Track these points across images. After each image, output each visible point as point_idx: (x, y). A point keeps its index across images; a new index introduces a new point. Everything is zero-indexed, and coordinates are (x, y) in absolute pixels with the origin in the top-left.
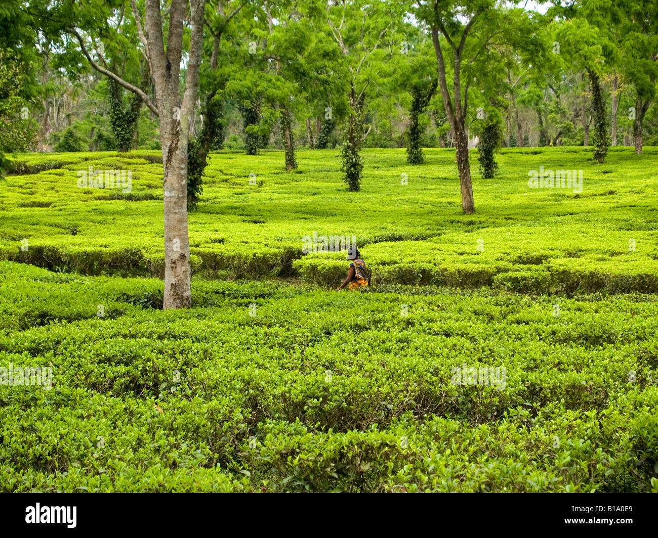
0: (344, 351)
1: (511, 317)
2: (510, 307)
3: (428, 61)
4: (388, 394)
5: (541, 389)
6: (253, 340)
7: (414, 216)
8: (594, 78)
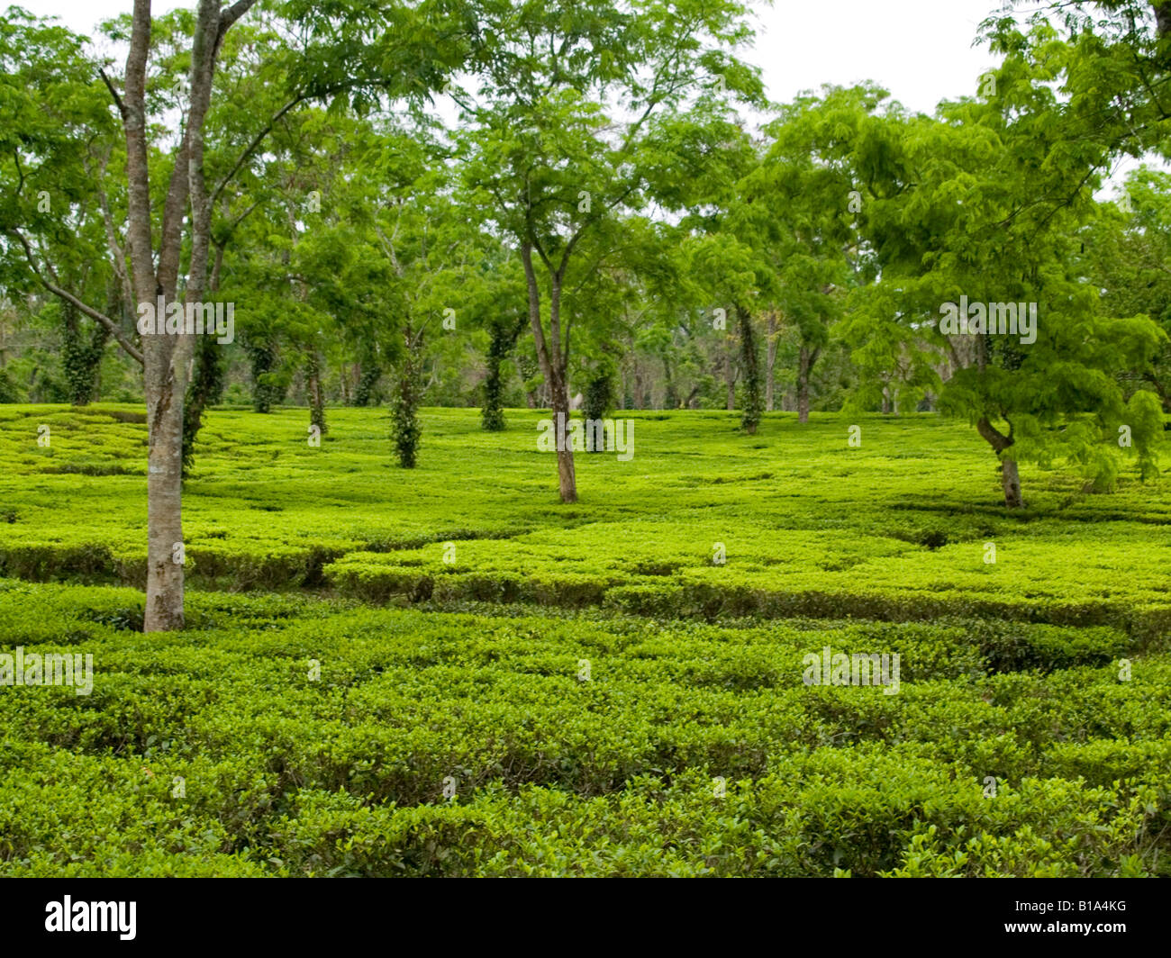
0: (402, 694)
1: (631, 649)
2: (631, 635)
3: (514, 287)
4: (465, 755)
5: (675, 749)
6: (273, 676)
7: (492, 505)
8: (744, 316)
